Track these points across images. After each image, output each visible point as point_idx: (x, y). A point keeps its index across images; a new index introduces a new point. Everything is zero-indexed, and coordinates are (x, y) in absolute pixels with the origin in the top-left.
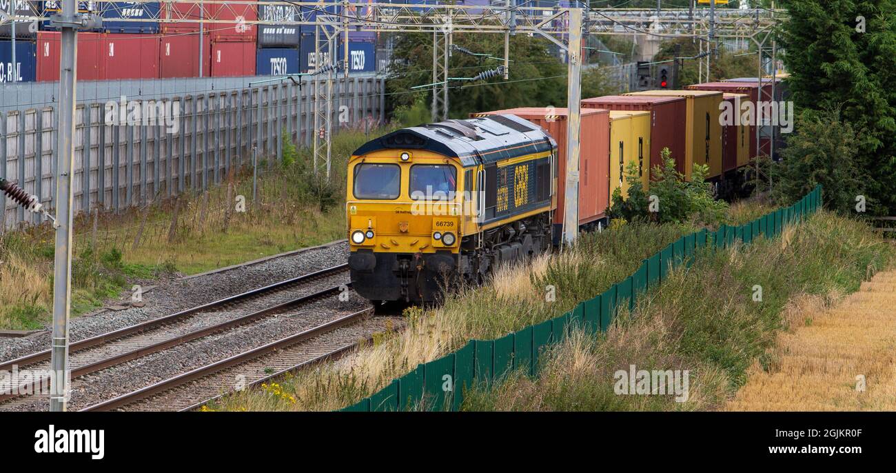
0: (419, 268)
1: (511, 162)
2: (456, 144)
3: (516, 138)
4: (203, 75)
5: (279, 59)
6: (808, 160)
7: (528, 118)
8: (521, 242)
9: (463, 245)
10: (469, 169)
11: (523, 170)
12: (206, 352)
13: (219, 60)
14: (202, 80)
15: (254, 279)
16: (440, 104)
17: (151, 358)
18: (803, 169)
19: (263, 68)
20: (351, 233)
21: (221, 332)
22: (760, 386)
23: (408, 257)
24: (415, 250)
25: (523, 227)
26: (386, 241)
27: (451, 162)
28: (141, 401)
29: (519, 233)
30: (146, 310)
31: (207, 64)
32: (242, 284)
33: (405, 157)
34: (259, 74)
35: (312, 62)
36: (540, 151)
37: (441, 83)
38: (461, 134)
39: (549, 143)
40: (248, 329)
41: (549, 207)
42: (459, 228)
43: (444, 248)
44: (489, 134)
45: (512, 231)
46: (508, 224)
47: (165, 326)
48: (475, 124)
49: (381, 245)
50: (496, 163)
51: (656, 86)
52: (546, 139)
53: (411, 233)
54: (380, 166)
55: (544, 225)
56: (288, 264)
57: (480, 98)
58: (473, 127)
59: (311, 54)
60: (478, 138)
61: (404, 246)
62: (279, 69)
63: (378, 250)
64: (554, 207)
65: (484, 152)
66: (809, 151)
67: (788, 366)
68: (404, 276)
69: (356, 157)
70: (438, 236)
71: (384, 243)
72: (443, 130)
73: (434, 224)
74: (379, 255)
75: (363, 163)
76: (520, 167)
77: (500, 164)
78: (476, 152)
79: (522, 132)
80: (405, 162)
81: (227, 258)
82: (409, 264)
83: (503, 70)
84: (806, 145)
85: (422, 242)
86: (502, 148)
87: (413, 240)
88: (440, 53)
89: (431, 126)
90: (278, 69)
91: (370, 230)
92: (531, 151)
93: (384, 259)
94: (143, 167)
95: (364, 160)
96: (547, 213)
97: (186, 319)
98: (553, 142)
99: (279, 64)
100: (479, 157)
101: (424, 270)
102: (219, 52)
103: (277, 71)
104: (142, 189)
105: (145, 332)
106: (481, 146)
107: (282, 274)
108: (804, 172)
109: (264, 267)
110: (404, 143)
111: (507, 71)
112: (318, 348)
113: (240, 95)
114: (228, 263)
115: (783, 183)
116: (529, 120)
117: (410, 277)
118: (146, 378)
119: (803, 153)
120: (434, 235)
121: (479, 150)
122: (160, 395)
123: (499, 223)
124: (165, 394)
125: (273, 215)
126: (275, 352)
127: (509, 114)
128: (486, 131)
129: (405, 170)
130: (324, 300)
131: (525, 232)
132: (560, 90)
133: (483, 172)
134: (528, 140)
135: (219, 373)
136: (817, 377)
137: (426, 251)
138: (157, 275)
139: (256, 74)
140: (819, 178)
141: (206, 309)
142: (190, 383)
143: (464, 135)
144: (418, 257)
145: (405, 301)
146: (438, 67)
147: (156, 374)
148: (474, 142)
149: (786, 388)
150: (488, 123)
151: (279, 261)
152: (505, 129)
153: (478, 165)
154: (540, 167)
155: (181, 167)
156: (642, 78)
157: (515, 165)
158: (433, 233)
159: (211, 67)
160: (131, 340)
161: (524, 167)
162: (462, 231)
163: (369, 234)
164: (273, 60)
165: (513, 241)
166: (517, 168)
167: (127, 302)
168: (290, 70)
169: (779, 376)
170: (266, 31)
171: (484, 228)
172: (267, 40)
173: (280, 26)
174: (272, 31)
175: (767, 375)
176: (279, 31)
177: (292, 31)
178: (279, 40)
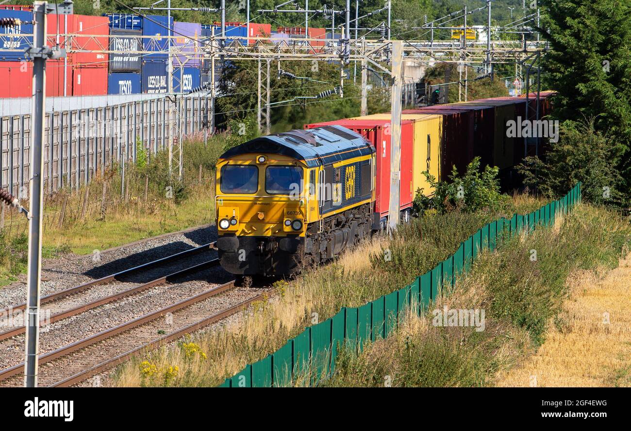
1: (343, 163)
3: (345, 144)
4: (67, 95)
5: (125, 81)
6: (569, 162)
8: (350, 227)
9: (309, 230)
10: (313, 169)
11: (351, 170)
13: (79, 83)
14: (66, 98)
19: (113, 89)
20: (219, 220)
21: (116, 301)
22: (557, 343)
23: (264, 240)
24: (270, 234)
25: (351, 216)
26: (247, 227)
27: (298, 163)
29: (348, 220)
31: (70, 85)
33: (262, 160)
34: (110, 94)
35: (151, 84)
36: (364, 155)
38: (305, 141)
39: (370, 148)
40: (137, 298)
41: (371, 199)
43: (294, 232)
44: (325, 141)
45: (344, 219)
46: (341, 213)
47: (69, 296)
48: (314, 133)
49: (241, 231)
50: (332, 164)
52: (368, 145)
54: (241, 167)
55: (366, 213)
58: (313, 136)
59: (151, 77)
60: (318, 145)
63: (239, 234)
64: (374, 199)
65: (323, 155)
67: (578, 328)
69: (222, 160)
70: (288, 223)
72: (291, 138)
73: (285, 214)
74: (241, 238)
76: (350, 167)
77: (335, 165)
78: (317, 155)
79: (349, 139)
80: (262, 164)
82: (265, 245)
85: (276, 228)
86: (336, 152)
87: (268, 226)
89: (282, 135)
90: (125, 90)
91: (234, 218)
92: (357, 154)
93: (245, 241)
95: (229, 162)
96: (368, 204)
97: (85, 290)
99: (125, 85)
100: (320, 160)
102: (79, 77)
103: (124, 91)
106: (321, 151)
110: (261, 148)
114: (110, 246)
116: (352, 130)
120: (285, 222)
121: (320, 154)
123: (334, 213)
124: (82, 351)
126: (162, 317)
128: (322, 139)
130: (192, 275)
131: (352, 219)
133: (323, 171)
134: (354, 146)
135: (121, 334)
137: (279, 235)
138: (57, 255)
139: (108, 94)
142: (100, 342)
143: (307, 142)
144: (272, 239)
145: (263, 275)
148: (315, 148)
149: (579, 345)
150: (323, 132)
152: (336, 137)
153: (320, 166)
157: (346, 166)
158: (284, 221)
159: (73, 88)
161: (352, 167)
162: (308, 219)
163: (233, 222)
164: (121, 83)
165: (344, 226)
166: (347, 168)
168: (134, 92)
169: (572, 336)
170: (116, 59)
171: (325, 216)
172: (116, 66)
173: (126, 55)
174: (120, 59)
175: (562, 336)
176: (126, 59)
177: (136, 59)
178: (126, 67)
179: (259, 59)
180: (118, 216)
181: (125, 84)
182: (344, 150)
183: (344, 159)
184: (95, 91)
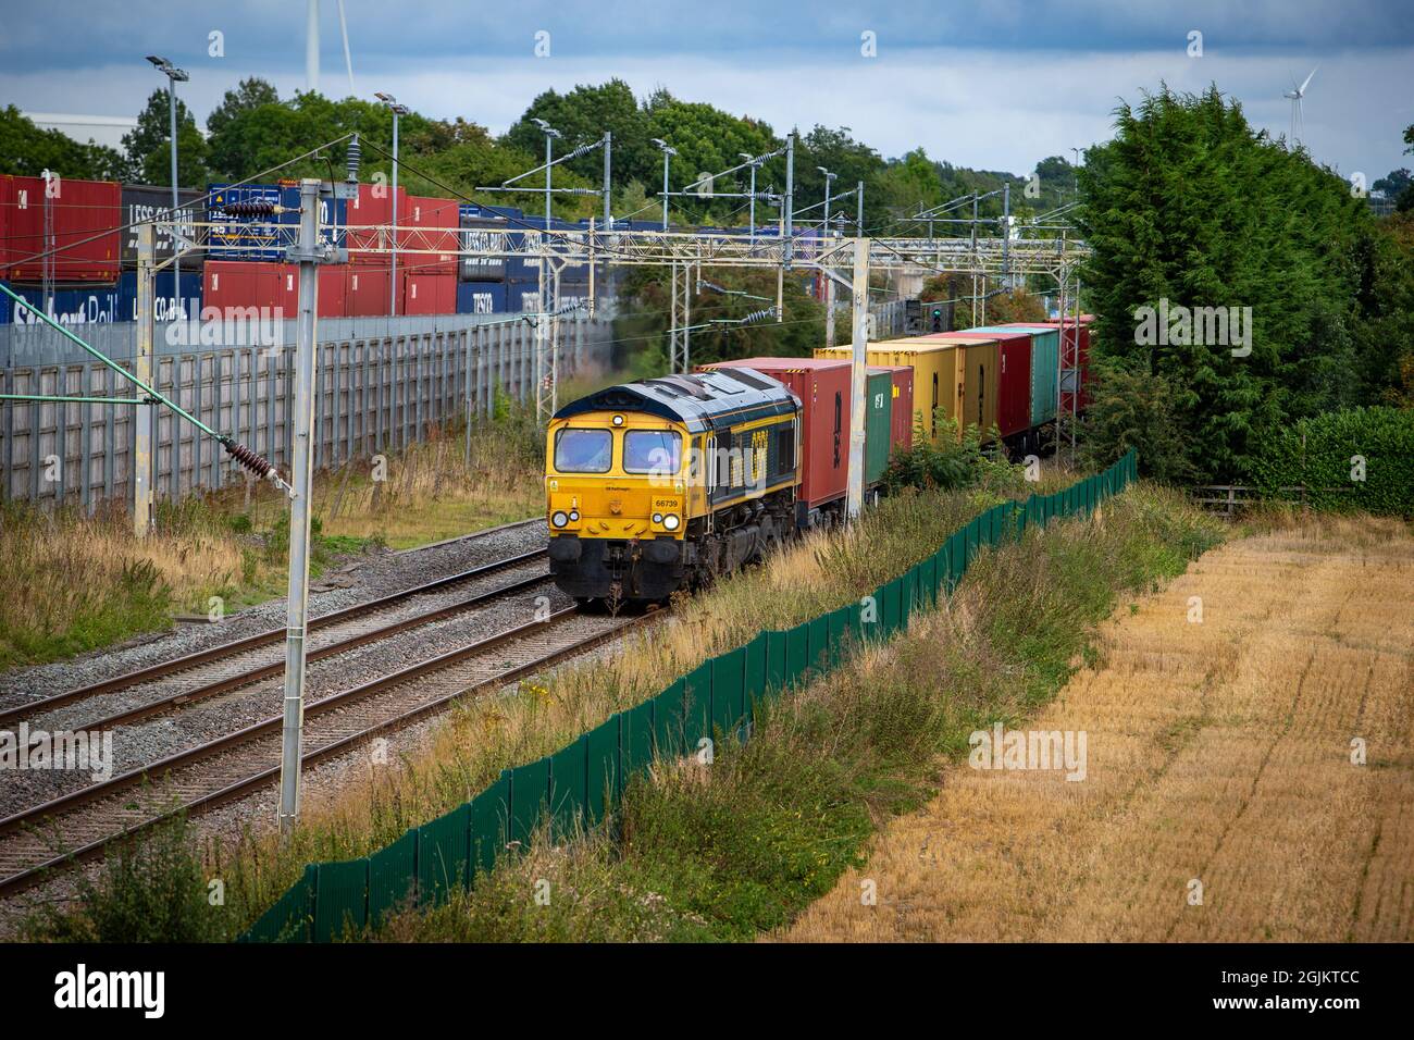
0: (635, 557)
1: (748, 426)
2: (678, 405)
3: (753, 396)
4: (395, 314)
5: (483, 295)
6: (1116, 418)
7: (766, 372)
8: (759, 525)
9: (689, 529)
10: (697, 436)
11: (763, 435)
12: (432, 642)
13: (414, 296)
14: (394, 319)
15: (476, 555)
16: (679, 349)
17: (367, 649)
18: (1111, 428)
19: (464, 306)
20: (551, 514)
21: (445, 618)
23: (621, 544)
24: (629, 536)
25: (761, 507)
26: (594, 524)
27: (674, 427)
28: (362, 700)
29: (756, 515)
30: (353, 591)
31: (401, 300)
32: (463, 561)
33: (618, 421)
36: (781, 413)
37: (681, 330)
38: (687, 392)
39: (793, 403)
40: (477, 613)
41: (793, 482)
42: (684, 508)
43: (666, 533)
44: (721, 392)
45: (748, 511)
46: (744, 503)
48: (703, 379)
49: (588, 529)
50: (730, 429)
51: (928, 329)
52: (790, 398)
53: (626, 513)
54: (587, 431)
55: (786, 503)
56: (514, 537)
57: (723, 343)
58: (700, 384)
60: (707, 398)
61: (616, 531)
62: (483, 306)
63: (583, 535)
64: (799, 481)
65: (715, 414)
66: (1116, 408)
67: (1116, 662)
68: (617, 568)
69: (558, 420)
70: (658, 519)
71: (589, 527)
72: (665, 388)
73: (654, 505)
74: (585, 542)
75: (565, 429)
76: (758, 433)
77: (735, 430)
78: (705, 415)
79: (760, 389)
80: (618, 427)
81: (443, 529)
82: (622, 552)
83: (775, 311)
84: (1111, 401)
85: (639, 526)
86: (738, 409)
87: (627, 523)
88: (680, 289)
89: (649, 383)
91: (574, 510)
92: (771, 413)
93: (592, 546)
94: (335, 421)
96: (790, 488)
97: (402, 602)
98: (798, 401)
99: (483, 301)
100: (709, 421)
101: (642, 559)
102: (414, 287)
103: (481, 310)
104: (335, 447)
105: (356, 617)
106: (711, 408)
107: (509, 550)
108: (1114, 431)
109: (487, 542)
110: (617, 403)
111: (780, 312)
112: (561, 637)
113: (446, 337)
114: (445, 537)
115: (1091, 445)
117: (624, 568)
118: (365, 673)
119: (1109, 411)
120: (653, 517)
121: (709, 412)
122: (383, 692)
123: (733, 503)
125: (491, 480)
126: (513, 642)
127: (746, 366)
128: (716, 389)
129: (618, 436)
131: (763, 513)
132: (814, 333)
133: (713, 439)
134: (767, 399)
135: (449, 667)
136: (1152, 675)
137: (643, 537)
138: (364, 550)
139: (456, 313)
140: (1129, 438)
141: (424, 591)
142: (417, 679)
143: (690, 394)
144: (633, 544)
146: (677, 307)
147: (375, 667)
148: (703, 403)
149: (1118, 688)
150: (719, 379)
151: (503, 534)
152: (741, 386)
153: (708, 431)
154: (783, 433)
155: (378, 421)
156: (912, 320)
157: (751, 432)
158: (652, 515)
159: (404, 304)
160: (341, 626)
161: (763, 432)
162: (688, 512)
163: (574, 516)
164: (476, 296)
165: (750, 523)
166: (754, 434)
167: (331, 582)
168: (497, 309)
169: (1107, 674)
170: (468, 262)
171: (715, 508)
172: (469, 272)
173: (485, 257)
174: (475, 262)
175: (1093, 673)
176: (484, 262)
177: (499, 262)
178: (484, 273)
179: (674, 264)
180: (459, 492)
181: (483, 299)
182: (749, 407)
183: (749, 420)
184: (438, 309)
